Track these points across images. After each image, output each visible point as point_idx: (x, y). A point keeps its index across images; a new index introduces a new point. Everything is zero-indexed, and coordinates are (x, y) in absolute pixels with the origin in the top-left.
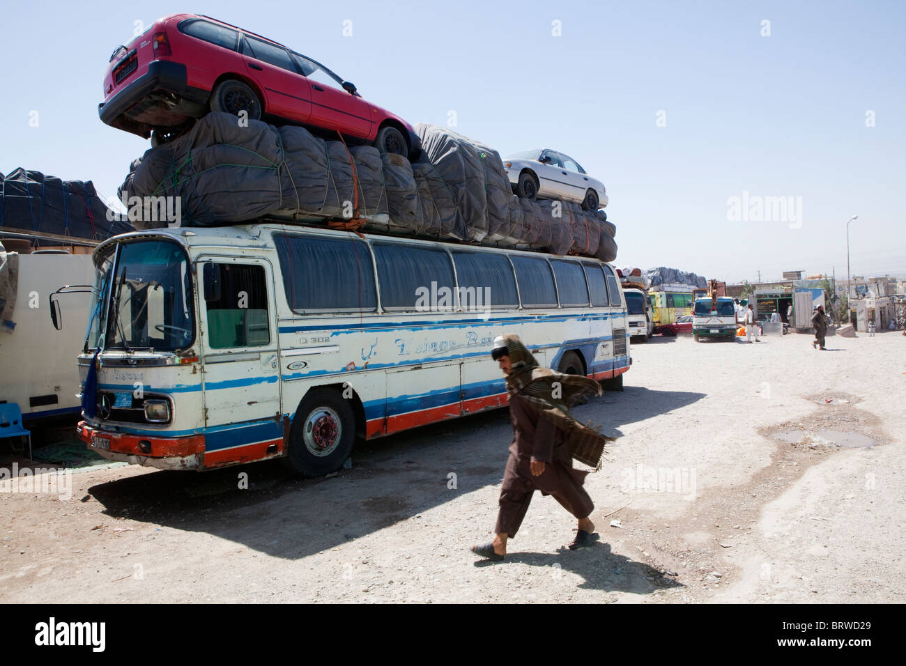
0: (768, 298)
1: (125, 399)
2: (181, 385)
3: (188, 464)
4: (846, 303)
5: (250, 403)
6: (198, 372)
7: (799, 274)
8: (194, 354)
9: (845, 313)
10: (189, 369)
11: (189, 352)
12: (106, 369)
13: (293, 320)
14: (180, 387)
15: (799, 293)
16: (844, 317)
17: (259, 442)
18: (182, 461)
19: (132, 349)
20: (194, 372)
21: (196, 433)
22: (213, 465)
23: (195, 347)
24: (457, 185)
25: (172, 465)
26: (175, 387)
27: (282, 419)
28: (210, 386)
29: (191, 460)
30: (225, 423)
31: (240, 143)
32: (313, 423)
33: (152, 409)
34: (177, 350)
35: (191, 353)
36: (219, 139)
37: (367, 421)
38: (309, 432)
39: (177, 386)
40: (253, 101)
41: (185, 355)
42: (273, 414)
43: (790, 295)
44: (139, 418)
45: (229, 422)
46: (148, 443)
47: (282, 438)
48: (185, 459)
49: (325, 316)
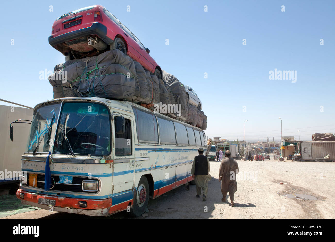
0: (222, 146)
1: (67, 179)
2: (105, 173)
3: (104, 213)
4: (243, 150)
5: (126, 182)
6: (112, 167)
7: (219, 138)
8: (111, 158)
9: (243, 153)
10: (108, 165)
11: (109, 157)
12: (55, 164)
13: (139, 145)
14: (105, 174)
15: (232, 145)
16: (243, 154)
17: (127, 201)
18: (102, 211)
19: (75, 154)
20: (110, 167)
21: (109, 197)
22: (112, 213)
23: (111, 155)
24: (177, 95)
25: (97, 214)
26: (102, 174)
27: (134, 190)
28: (116, 174)
29: (105, 210)
30: (118, 192)
31: (124, 65)
32: (140, 192)
33: (86, 185)
34: (104, 156)
35: (110, 158)
36: (117, 61)
37: (154, 190)
38: (138, 195)
39: (104, 174)
40: (124, 48)
41: (108, 159)
42: (131, 188)
43: (229, 146)
44: (79, 189)
45: (119, 192)
46: (85, 202)
47: (133, 199)
48: (103, 210)
49: (147, 144)
